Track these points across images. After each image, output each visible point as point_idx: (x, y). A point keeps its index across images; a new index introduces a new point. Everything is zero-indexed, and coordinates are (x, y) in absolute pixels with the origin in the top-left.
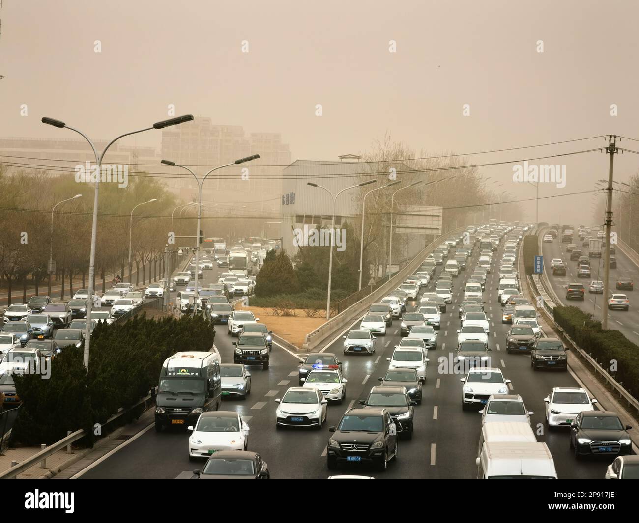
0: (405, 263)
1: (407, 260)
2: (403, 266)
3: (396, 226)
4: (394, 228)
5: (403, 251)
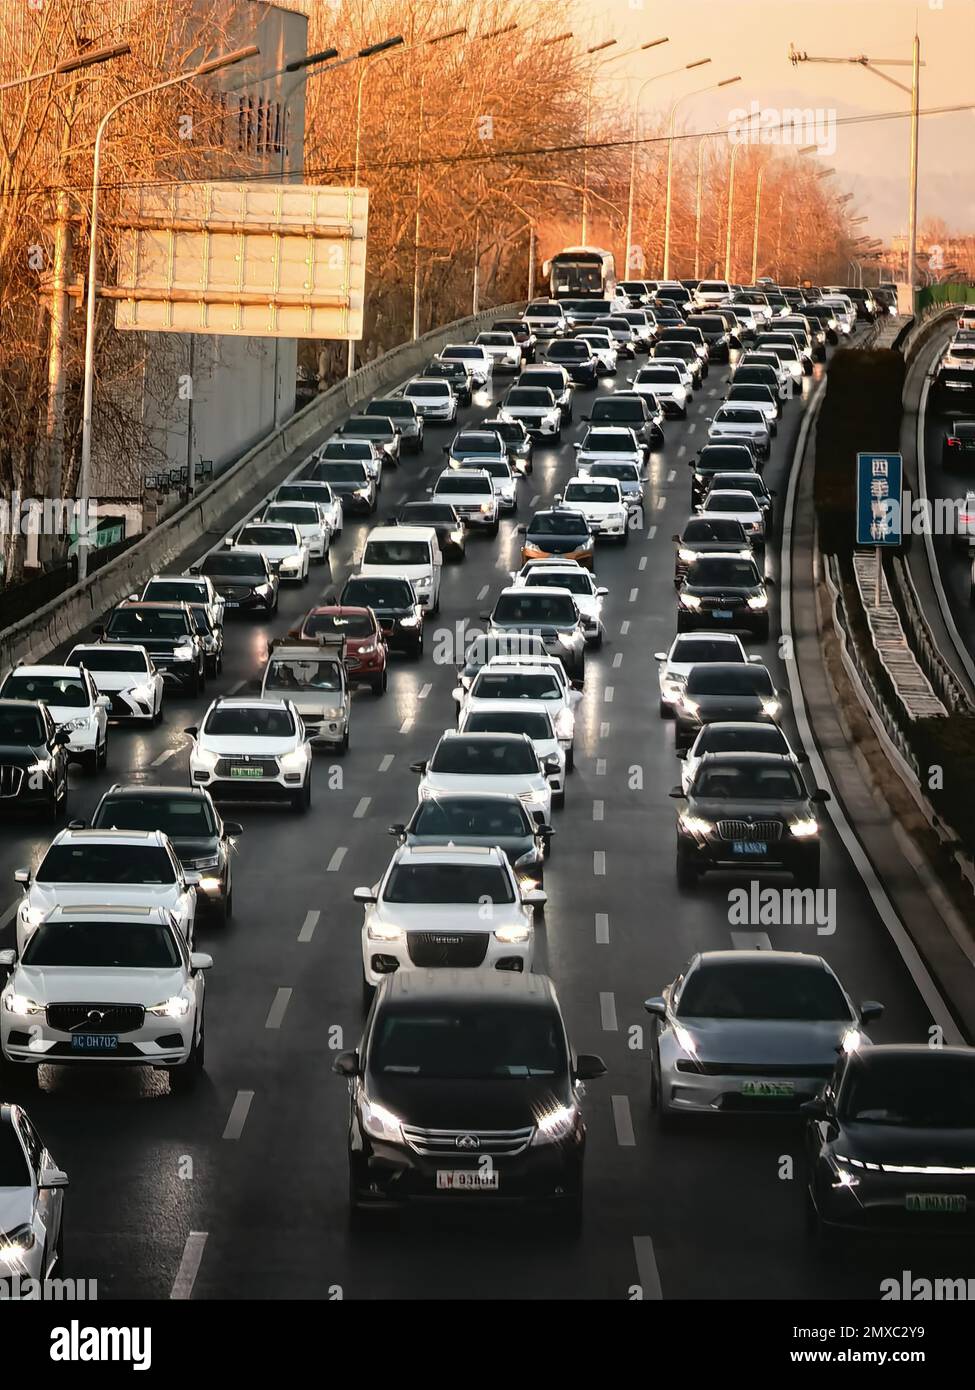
0: (174, 496)
1: (186, 479)
2: (160, 511)
3: (120, 292)
4: (106, 306)
5: (164, 431)
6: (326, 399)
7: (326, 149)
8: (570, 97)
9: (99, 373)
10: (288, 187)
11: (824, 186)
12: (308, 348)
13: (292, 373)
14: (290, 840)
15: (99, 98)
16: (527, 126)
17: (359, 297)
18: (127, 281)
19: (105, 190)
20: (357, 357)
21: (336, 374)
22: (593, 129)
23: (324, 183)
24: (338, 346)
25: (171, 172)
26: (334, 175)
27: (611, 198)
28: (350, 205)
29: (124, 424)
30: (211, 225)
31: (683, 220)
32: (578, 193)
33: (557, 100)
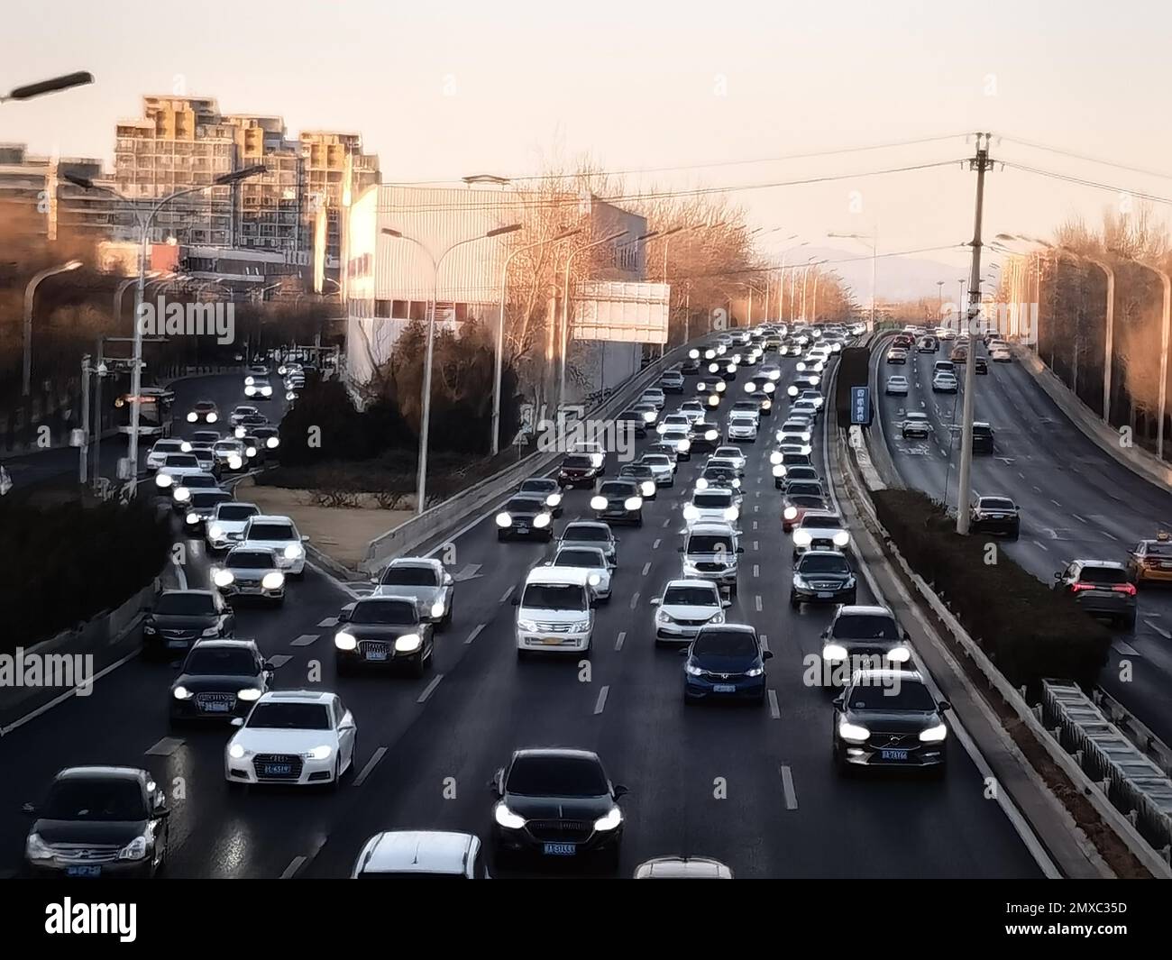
0: (596, 402)
1: (601, 396)
2: (591, 408)
3: (576, 325)
4: (570, 329)
5: (592, 377)
6: (652, 365)
7: (654, 270)
8: (746, 250)
9: (568, 356)
10: (640, 284)
11: (839, 283)
12: (646, 346)
13: (640, 356)
14: (634, 538)
15: (569, 250)
16: (729, 262)
17: (667, 326)
18: (579, 320)
19: (570, 285)
20: (665, 350)
21: (656, 357)
22: (752, 262)
23: (653, 282)
24: (657, 346)
25: (594, 277)
26: (658, 279)
27: (760, 289)
28: (662, 290)
29: (578, 376)
30: (612, 299)
31: (786, 298)
32: (748, 288)
33: (740, 251)
